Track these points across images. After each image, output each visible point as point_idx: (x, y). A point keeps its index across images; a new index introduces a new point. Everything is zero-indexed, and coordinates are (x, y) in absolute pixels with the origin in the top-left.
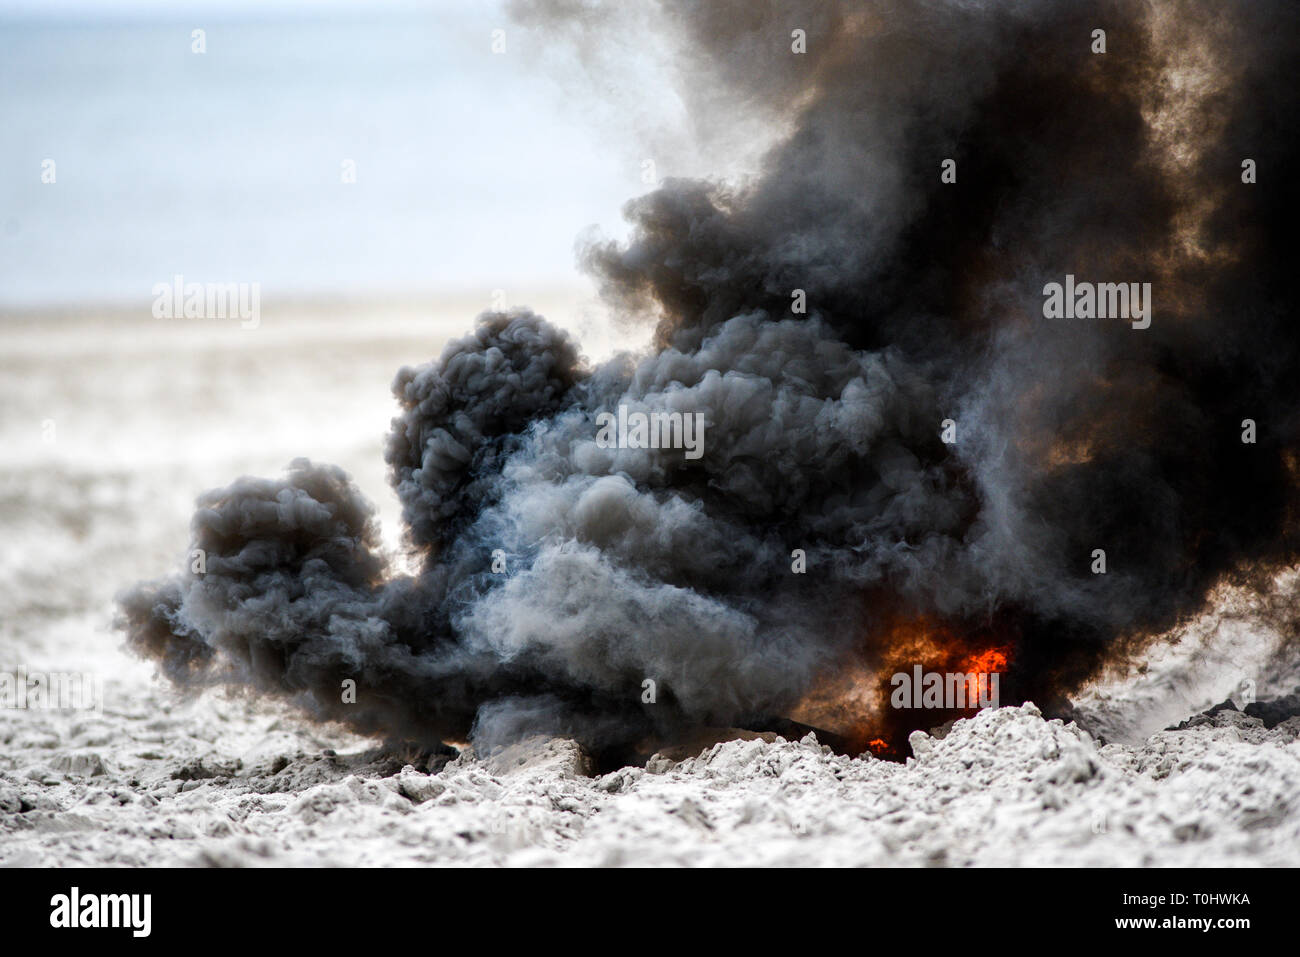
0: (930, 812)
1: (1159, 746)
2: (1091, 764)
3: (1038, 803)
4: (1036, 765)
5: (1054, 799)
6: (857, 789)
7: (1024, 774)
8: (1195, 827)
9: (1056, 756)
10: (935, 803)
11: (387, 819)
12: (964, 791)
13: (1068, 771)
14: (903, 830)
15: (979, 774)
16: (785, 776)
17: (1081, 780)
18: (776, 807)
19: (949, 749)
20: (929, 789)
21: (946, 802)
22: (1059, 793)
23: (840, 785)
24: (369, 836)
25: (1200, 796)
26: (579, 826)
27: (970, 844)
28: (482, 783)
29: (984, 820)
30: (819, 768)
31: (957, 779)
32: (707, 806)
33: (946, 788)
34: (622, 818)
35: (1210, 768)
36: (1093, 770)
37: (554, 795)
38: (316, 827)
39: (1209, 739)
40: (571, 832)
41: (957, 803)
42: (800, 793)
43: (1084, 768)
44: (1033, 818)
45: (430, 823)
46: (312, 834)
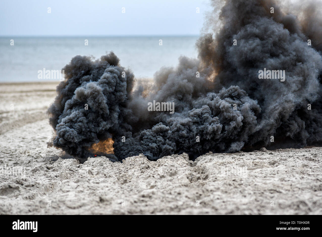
0: (125, 172)
1: (159, 162)
2: (148, 166)
3: (140, 172)
4: (141, 165)
5: (143, 171)
6: (114, 168)
7: (139, 166)
8: (163, 176)
9: (143, 164)
10: (126, 171)
11: (45, 173)
12: (130, 169)
13: (145, 167)
14: (121, 175)
15: (132, 166)
16: (104, 166)
17: (147, 168)
18: (102, 172)
19: (128, 162)
20: (125, 168)
21: (127, 170)
22: (144, 170)
23: (112, 167)
24: (42, 176)
25: (164, 170)
26: (73, 174)
27: (130, 178)
28: (59, 166)
29: (133, 174)
30: (109, 165)
31: (129, 167)
32: (92, 171)
33: (127, 168)
34: (79, 174)
35: (166, 166)
36: (149, 167)
37: (70, 168)
38: (34, 174)
39: (166, 161)
40: (72, 175)
41: (129, 171)
42: (106, 169)
43: (147, 166)
44: (140, 174)
45: (51, 174)
46: (33, 175)
